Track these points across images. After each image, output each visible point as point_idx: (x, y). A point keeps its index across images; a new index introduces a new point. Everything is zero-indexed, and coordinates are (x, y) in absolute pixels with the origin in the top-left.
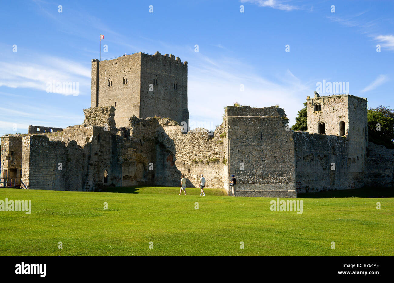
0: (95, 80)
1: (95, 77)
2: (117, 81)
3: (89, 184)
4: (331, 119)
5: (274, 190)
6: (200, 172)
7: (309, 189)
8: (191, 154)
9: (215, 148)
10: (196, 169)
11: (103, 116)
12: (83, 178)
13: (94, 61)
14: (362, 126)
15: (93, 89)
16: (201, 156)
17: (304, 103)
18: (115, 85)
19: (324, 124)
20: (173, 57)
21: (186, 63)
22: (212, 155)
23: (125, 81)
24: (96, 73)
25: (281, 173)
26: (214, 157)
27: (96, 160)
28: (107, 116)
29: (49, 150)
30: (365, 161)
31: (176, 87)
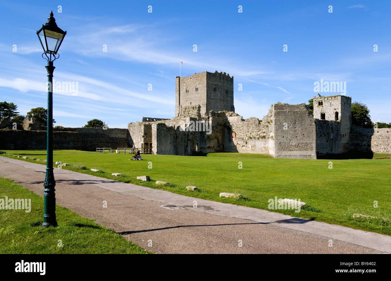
0: (178, 89)
1: (178, 87)
2: (192, 89)
3: (188, 152)
4: (329, 110)
5: (302, 154)
6: (253, 144)
7: (319, 153)
8: (247, 133)
9: (263, 129)
10: (251, 142)
11: (194, 111)
12: (185, 148)
13: (177, 77)
14: (348, 114)
15: (177, 94)
16: (254, 134)
17: (309, 101)
18: (190, 92)
19: (324, 113)
20: (225, 73)
21: (233, 77)
22: (261, 134)
23: (197, 89)
24: (178, 84)
25: (307, 144)
26: (262, 135)
27: (192, 137)
28: (196, 111)
29: (166, 132)
30: (350, 136)
31: (227, 92)
